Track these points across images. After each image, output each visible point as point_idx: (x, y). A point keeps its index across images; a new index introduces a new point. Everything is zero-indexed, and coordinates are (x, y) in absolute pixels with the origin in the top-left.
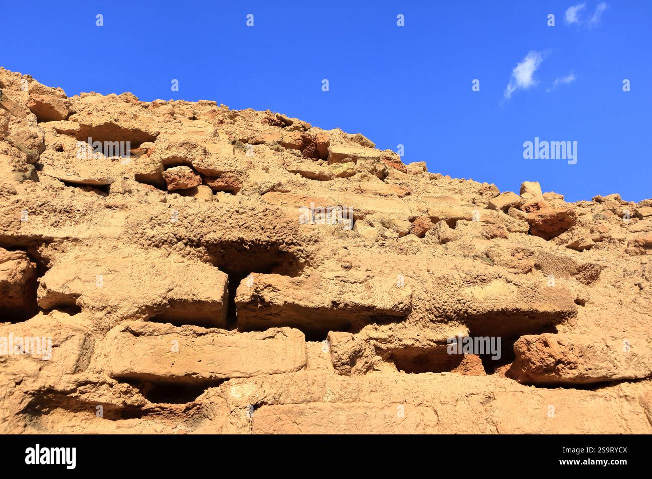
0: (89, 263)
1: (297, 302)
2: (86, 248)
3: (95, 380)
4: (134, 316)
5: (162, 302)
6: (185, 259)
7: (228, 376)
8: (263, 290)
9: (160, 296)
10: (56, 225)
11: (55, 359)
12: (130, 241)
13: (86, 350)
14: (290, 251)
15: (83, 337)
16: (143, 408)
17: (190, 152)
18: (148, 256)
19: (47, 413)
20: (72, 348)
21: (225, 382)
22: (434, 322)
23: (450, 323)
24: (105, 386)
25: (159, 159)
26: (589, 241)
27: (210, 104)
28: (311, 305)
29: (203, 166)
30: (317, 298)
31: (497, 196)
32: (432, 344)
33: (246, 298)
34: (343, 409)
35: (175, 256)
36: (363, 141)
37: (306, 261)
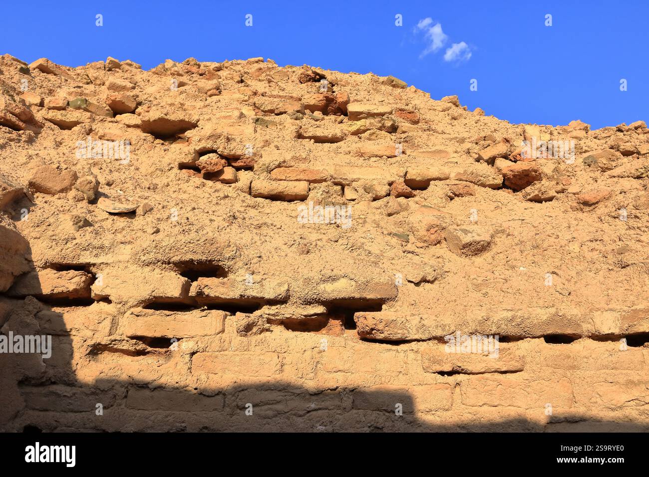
0: (113, 277)
1: (220, 296)
2: (112, 268)
3: (119, 339)
4: (137, 306)
5: (150, 298)
6: (163, 272)
7: (182, 337)
8: (204, 288)
9: (148, 295)
10: (96, 256)
11: (100, 329)
12: (133, 263)
13: (114, 324)
14: (220, 264)
15: (112, 318)
16: (146, 351)
17: (216, 142)
18: (143, 271)
19: (101, 353)
20: (107, 324)
21: (181, 340)
22: (303, 304)
23: (312, 305)
24: (125, 341)
25: (193, 151)
26: (552, 193)
27: (257, 62)
28: (228, 297)
29: (226, 152)
30: (232, 294)
31: (486, 147)
32: (302, 316)
33: (193, 294)
34: (238, 355)
35: (157, 271)
36: (394, 83)
37: (229, 270)
